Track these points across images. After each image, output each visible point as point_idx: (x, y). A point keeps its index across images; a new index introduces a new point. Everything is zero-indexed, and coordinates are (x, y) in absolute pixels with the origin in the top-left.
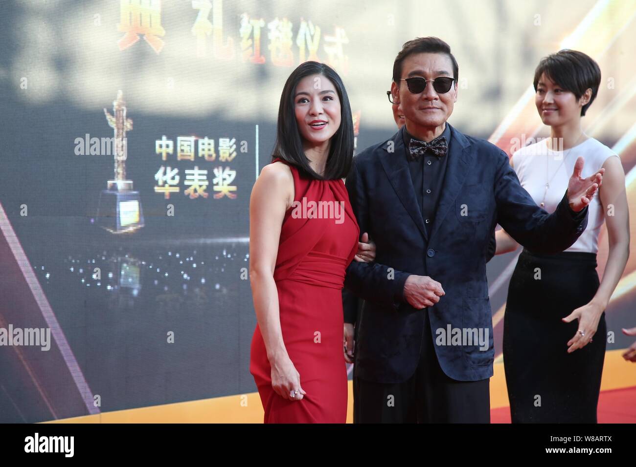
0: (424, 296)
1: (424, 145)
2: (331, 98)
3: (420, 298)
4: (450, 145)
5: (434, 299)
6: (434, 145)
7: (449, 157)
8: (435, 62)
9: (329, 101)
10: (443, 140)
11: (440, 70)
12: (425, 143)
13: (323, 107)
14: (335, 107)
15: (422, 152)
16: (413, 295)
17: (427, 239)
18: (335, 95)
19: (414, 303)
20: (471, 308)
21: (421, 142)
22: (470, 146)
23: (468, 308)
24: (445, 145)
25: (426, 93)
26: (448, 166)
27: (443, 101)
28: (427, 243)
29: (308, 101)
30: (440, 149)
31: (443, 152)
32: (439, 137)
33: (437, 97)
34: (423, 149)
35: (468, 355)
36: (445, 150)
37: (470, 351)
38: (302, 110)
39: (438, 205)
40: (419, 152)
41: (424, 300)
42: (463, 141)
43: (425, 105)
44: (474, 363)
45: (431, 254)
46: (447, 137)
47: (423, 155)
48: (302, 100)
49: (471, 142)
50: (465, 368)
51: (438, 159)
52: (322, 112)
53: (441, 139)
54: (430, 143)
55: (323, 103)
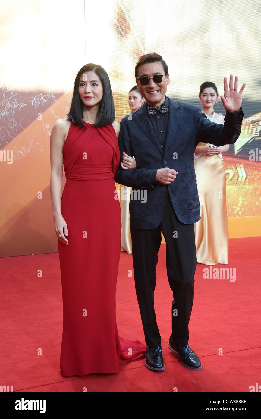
0: (167, 177)
1: (155, 109)
2: (97, 85)
3: (165, 178)
4: (169, 107)
5: (173, 177)
6: (160, 108)
7: (169, 113)
8: (153, 68)
9: (95, 86)
10: (165, 105)
11: (155, 72)
12: (156, 108)
13: (92, 89)
14: (99, 89)
15: (155, 113)
16: (161, 178)
17: (163, 154)
18: (99, 83)
19: (163, 182)
20: (190, 187)
21: (154, 108)
22: (180, 107)
23: (188, 187)
24: (166, 107)
25: (150, 85)
26: (169, 118)
27: (160, 86)
28: (163, 156)
29: (85, 85)
30: (164, 110)
31: (165, 111)
32: (163, 104)
33: (156, 85)
34: (155, 111)
35: (190, 211)
36: (166, 110)
37: (191, 209)
38: (81, 90)
39: (166, 137)
40: (153, 113)
41: (167, 178)
42: (176, 105)
43: (150, 90)
44: (193, 214)
45: (165, 162)
46: (167, 104)
47: (156, 114)
48: (82, 85)
49: (180, 105)
50: (190, 217)
51: (163, 115)
52: (91, 92)
53: (164, 105)
54: (158, 107)
55: (92, 87)
